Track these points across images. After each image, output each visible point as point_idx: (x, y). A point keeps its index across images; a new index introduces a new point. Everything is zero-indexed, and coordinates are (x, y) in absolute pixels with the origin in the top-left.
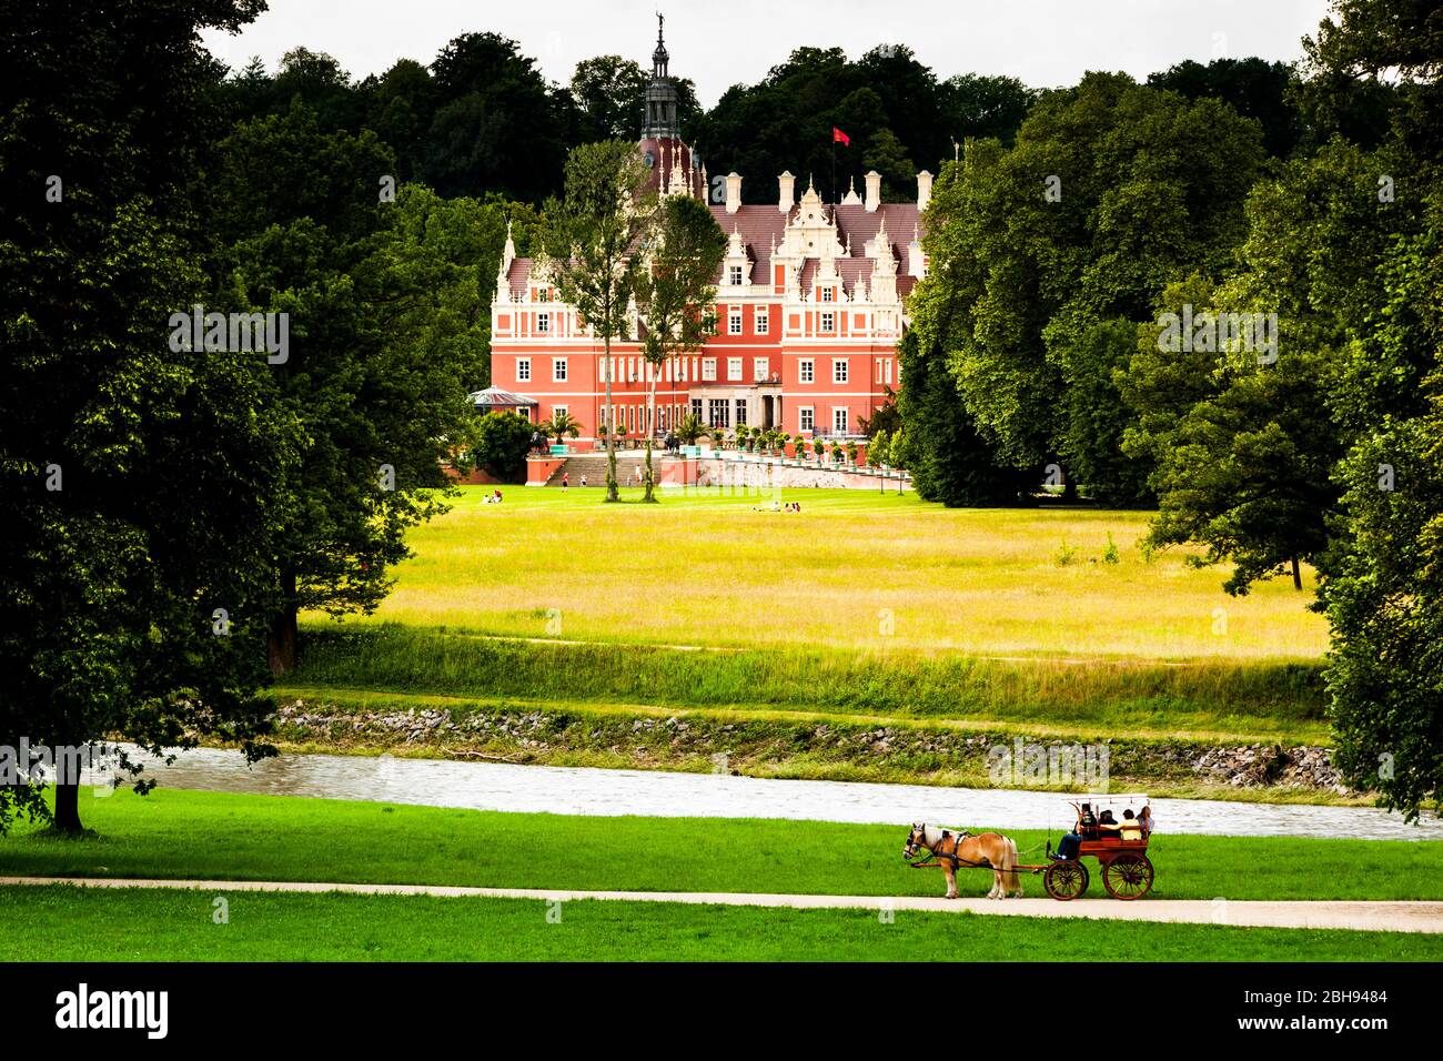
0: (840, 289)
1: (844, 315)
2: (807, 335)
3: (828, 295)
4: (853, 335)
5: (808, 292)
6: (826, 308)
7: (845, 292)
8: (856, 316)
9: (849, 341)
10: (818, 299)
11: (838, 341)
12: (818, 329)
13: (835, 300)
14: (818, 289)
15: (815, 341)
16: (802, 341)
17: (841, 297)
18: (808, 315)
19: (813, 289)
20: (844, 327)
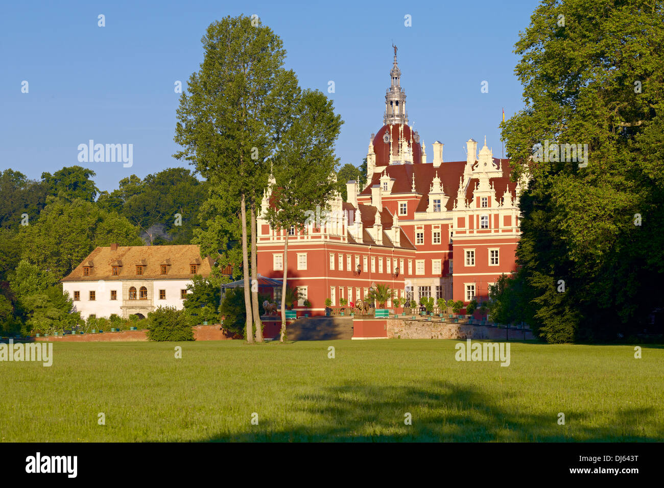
0: (493, 198)
1: (497, 216)
2: (470, 232)
3: (486, 203)
4: (503, 231)
5: (471, 201)
6: (484, 213)
7: (498, 200)
8: (505, 217)
9: (501, 235)
10: (478, 206)
11: (493, 235)
12: (478, 227)
13: (490, 206)
14: (478, 198)
15: (476, 236)
16: (467, 236)
17: (494, 203)
18: (471, 217)
19: (475, 199)
20: (497, 226)
